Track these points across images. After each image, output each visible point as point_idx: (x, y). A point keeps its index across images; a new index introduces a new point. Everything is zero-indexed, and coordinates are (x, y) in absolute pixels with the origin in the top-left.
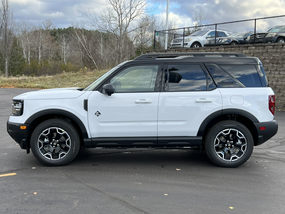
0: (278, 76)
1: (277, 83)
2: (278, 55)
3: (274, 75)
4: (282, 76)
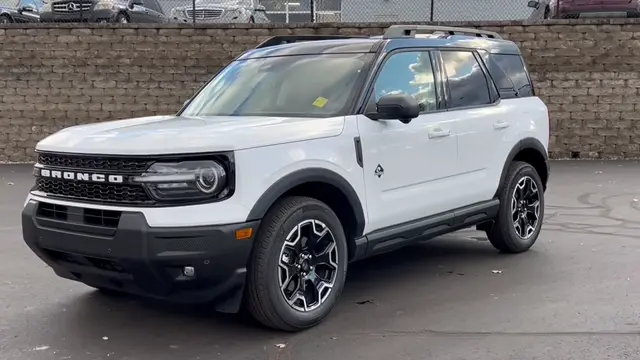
2: (149, 49)
3: (146, 91)
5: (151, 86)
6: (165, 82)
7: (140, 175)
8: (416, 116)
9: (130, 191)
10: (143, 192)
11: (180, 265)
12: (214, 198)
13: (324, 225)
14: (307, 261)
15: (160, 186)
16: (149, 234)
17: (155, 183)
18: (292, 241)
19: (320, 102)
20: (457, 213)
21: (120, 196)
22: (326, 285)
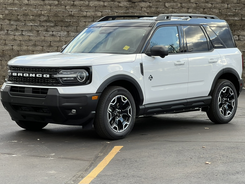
0: (21, 38)
1: (19, 48)
2: (16, 9)
3: (13, 37)
4: (26, 38)
5: (17, 34)
6: (26, 31)
7: (56, 74)
8: (167, 55)
9: (52, 81)
10: (57, 81)
11: (70, 108)
12: (84, 83)
13: (126, 98)
14: (118, 112)
15: (63, 79)
16: (59, 96)
17: (61, 78)
18: (113, 103)
19: (126, 48)
20: (188, 100)
21: (48, 82)
22: (126, 123)
